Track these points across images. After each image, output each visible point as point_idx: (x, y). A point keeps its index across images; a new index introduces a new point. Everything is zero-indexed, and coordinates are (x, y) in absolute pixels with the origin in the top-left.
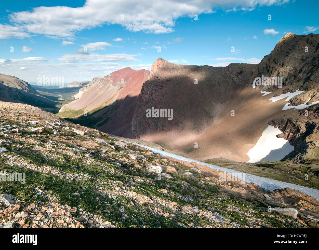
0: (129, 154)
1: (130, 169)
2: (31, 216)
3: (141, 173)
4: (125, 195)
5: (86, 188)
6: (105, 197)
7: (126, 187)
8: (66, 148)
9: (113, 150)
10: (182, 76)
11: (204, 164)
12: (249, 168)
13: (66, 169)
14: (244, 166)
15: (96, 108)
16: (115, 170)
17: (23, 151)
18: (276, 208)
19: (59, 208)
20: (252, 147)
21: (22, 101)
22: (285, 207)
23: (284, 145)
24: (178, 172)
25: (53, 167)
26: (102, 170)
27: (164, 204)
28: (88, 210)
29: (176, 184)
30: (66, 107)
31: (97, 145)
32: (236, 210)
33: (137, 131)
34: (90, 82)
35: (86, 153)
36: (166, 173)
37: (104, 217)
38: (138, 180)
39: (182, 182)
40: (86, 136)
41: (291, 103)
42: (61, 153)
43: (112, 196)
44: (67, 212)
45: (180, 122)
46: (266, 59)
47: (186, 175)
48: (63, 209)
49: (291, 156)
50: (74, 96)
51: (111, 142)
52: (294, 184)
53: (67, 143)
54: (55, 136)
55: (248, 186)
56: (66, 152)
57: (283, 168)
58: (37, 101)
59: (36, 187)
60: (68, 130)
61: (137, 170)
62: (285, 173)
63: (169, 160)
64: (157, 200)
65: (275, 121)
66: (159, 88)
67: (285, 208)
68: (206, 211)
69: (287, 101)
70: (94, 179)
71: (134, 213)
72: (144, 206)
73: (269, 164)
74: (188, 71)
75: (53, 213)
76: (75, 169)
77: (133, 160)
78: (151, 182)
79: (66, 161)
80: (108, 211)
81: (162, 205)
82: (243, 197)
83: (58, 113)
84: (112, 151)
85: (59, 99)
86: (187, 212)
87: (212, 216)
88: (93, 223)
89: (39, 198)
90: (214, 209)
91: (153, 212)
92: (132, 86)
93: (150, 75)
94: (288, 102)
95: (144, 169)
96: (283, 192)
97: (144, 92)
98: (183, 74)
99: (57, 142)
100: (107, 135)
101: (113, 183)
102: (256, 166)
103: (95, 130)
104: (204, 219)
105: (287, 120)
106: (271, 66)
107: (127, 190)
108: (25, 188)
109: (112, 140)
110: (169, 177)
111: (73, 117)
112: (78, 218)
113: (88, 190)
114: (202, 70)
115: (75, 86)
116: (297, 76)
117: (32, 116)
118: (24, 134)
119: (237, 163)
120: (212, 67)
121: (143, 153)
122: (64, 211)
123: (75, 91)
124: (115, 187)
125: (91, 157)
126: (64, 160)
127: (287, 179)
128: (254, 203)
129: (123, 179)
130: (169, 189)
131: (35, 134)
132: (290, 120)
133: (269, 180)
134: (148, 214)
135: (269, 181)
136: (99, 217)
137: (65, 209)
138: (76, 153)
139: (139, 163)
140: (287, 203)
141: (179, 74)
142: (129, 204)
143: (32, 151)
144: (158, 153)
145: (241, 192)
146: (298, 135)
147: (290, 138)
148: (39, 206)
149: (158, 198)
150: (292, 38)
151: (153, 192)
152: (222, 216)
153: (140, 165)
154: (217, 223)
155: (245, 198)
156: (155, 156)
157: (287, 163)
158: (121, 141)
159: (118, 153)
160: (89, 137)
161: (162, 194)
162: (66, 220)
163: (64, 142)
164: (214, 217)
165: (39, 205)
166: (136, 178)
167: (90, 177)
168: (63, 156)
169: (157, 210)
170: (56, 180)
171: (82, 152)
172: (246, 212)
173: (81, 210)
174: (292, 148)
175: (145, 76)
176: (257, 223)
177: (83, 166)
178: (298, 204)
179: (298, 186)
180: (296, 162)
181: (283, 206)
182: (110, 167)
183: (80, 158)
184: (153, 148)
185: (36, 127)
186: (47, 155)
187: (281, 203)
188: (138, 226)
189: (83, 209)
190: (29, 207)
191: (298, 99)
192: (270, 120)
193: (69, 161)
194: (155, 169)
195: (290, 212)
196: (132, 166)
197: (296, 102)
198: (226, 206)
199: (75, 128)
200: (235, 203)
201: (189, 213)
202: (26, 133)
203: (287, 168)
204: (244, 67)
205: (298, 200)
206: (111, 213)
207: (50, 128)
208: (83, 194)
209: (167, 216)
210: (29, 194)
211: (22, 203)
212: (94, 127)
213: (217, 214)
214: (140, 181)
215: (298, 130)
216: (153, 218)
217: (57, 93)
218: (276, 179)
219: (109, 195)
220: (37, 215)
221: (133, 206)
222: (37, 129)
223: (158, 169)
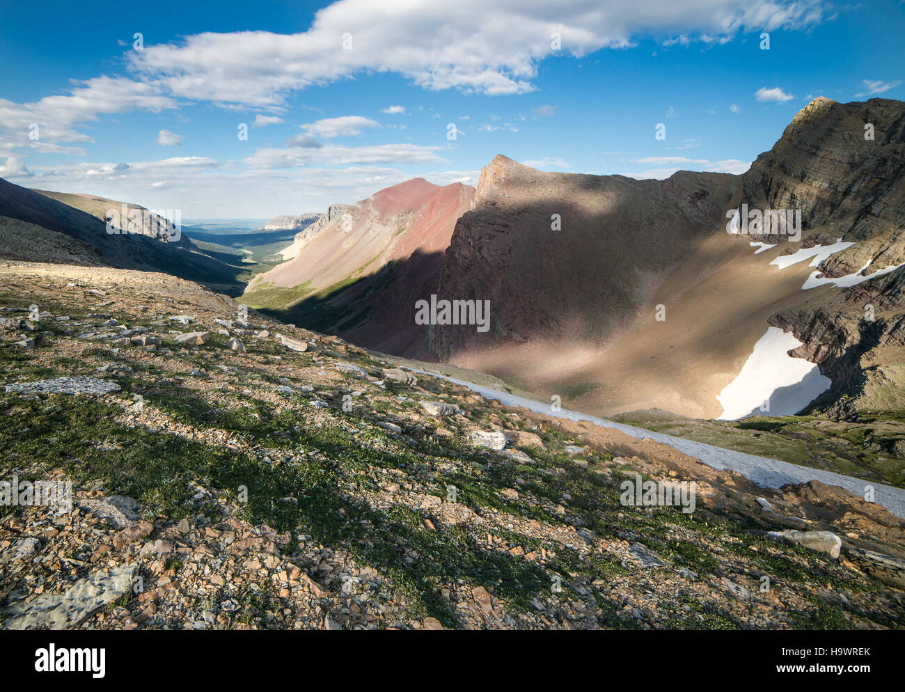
0: (420, 402)
1: (425, 439)
2: (181, 550)
3: (451, 449)
4: (413, 503)
5: (312, 485)
6: (360, 508)
7: (413, 485)
8: (261, 385)
9: (379, 390)
10: (556, 199)
11: (611, 425)
12: (722, 432)
13: (262, 437)
14: (710, 428)
15: (337, 282)
16: (386, 441)
17: (158, 390)
18: (787, 531)
19: (248, 533)
20: (730, 382)
21: (157, 268)
22: (808, 528)
23: (807, 375)
24: (547, 447)
25: (230, 432)
26: (353, 441)
27: (510, 526)
28: (320, 540)
29: (540, 476)
30: (261, 279)
31: (338, 377)
32: (688, 537)
33: (441, 343)
34: (321, 217)
35: (311, 399)
36: (515, 450)
37: (359, 555)
38: (446, 466)
39: (555, 470)
40: (311, 356)
41: (823, 272)
42: (250, 397)
43: (378, 506)
44: (268, 543)
45: (553, 318)
46: (763, 163)
47: (566, 454)
48: (257, 535)
49: (823, 403)
50: (282, 252)
51: (375, 370)
52: (831, 471)
53: (264, 371)
54: (235, 354)
55: (718, 477)
56: (262, 393)
57: (804, 432)
58: (190, 264)
59: (192, 479)
60: (267, 339)
61: (443, 442)
62: (810, 444)
63: (524, 417)
64: (493, 515)
65: (785, 317)
66: (498, 231)
67: (809, 531)
68: (615, 541)
69: (813, 267)
70: (332, 464)
71: (434, 548)
72: (460, 530)
73: (770, 421)
74: (572, 187)
75: (233, 544)
76: (285, 438)
77: (431, 415)
78: (478, 473)
79: (263, 418)
80: (369, 543)
81: (505, 529)
82: (705, 504)
83: (243, 296)
84: (378, 392)
85: (244, 261)
86: (568, 545)
87: (630, 552)
88: (333, 570)
89: (199, 508)
90: (633, 535)
91: (481, 546)
92: (428, 224)
93: (476, 198)
94: (817, 268)
95: (460, 439)
96: (803, 492)
97: (460, 240)
98: (561, 196)
99: (240, 368)
100: (364, 352)
101: (380, 473)
102: (738, 427)
103: (333, 339)
104: (608, 560)
105: (813, 312)
106: (773, 180)
107: (417, 493)
108: (164, 481)
109: (378, 364)
110: (522, 458)
111: (279, 307)
112: (295, 558)
113: (317, 491)
114: (607, 187)
115: (284, 227)
116: (838, 203)
117: (179, 303)
118: (160, 347)
119: (693, 422)
120: (632, 179)
121: (456, 400)
122: (261, 540)
123: (283, 240)
124: (386, 483)
125: (324, 407)
126: (257, 415)
127: (813, 460)
128: (732, 520)
129: (406, 464)
130: (523, 489)
131: (186, 348)
132: (822, 314)
133: (769, 461)
134: (469, 550)
135: (770, 464)
136: (348, 555)
137: (264, 536)
138: (286, 396)
139: (447, 424)
140: (814, 518)
141: (549, 197)
142: (422, 526)
143: (180, 390)
144: (495, 400)
145: (702, 493)
146: (841, 351)
147: (820, 357)
148: (199, 526)
149: (496, 511)
150: (825, 110)
151: (481, 496)
152: (654, 551)
153: (449, 429)
154: (642, 570)
155: (709, 507)
156: (488, 407)
157: (813, 420)
158: (401, 368)
159: (393, 398)
160: (319, 356)
161: (505, 502)
162: (265, 561)
163: (256, 370)
164: (635, 555)
165: (199, 524)
166: (438, 461)
167: (323, 458)
168: (256, 404)
169: (493, 541)
170: (239, 465)
171: (302, 395)
172: (713, 541)
173: (301, 537)
174: (827, 383)
175: (461, 200)
176: (738, 567)
177: (304, 431)
178: (843, 521)
179: (840, 476)
180: (835, 418)
181: (803, 526)
182: (373, 435)
183: (298, 411)
184: (484, 385)
185: (188, 331)
186: (216, 402)
187: (798, 518)
188: (444, 579)
189: (306, 537)
190: (174, 528)
191: (840, 262)
192: (774, 313)
193: (270, 417)
194: (489, 438)
195: (821, 540)
196: (430, 431)
197: (836, 270)
198: (665, 527)
199: (283, 334)
200: (687, 521)
201: (571, 545)
202: (165, 345)
203: (813, 433)
204: (710, 181)
205: (840, 513)
206: (376, 546)
207: (222, 335)
208: (307, 498)
209: (517, 554)
210: (173, 497)
211: (159, 518)
212: (332, 331)
213: (643, 547)
214: (450, 469)
215: (841, 338)
216: (481, 559)
217: (241, 245)
218: (787, 460)
219: (372, 503)
220: (194, 549)
221: (432, 531)
222: (192, 336)
223: (495, 440)
